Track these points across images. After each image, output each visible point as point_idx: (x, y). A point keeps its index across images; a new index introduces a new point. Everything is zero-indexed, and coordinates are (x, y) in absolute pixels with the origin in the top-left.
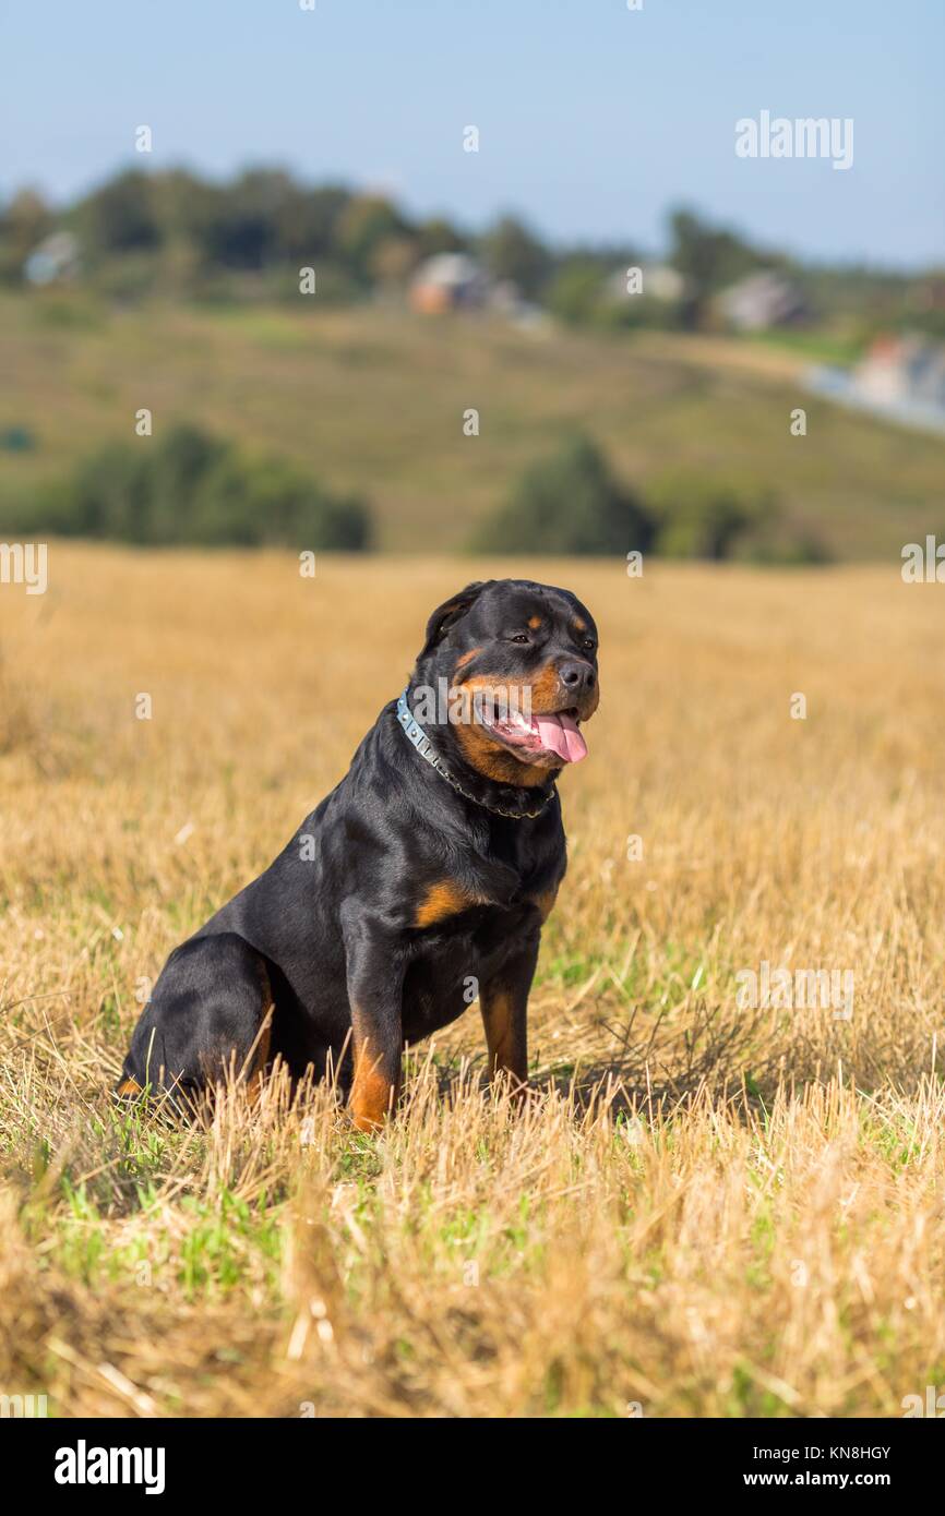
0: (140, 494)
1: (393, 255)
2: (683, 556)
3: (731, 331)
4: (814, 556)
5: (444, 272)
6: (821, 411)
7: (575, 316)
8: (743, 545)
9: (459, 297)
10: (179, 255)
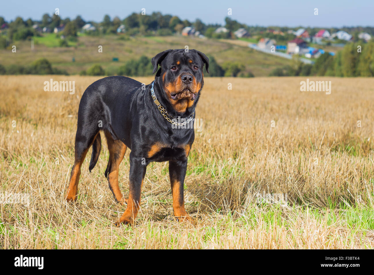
0: (137, 69)
1: (179, 26)
2: (230, 76)
3: (237, 38)
4: (251, 76)
5: (188, 29)
6: (252, 51)
7: (210, 36)
8: (239, 74)
9: (189, 33)
10: (142, 28)
